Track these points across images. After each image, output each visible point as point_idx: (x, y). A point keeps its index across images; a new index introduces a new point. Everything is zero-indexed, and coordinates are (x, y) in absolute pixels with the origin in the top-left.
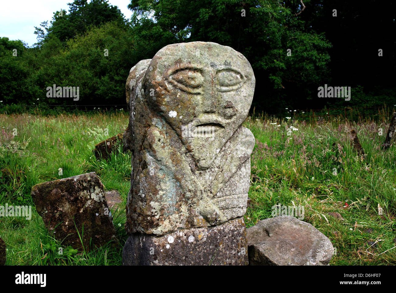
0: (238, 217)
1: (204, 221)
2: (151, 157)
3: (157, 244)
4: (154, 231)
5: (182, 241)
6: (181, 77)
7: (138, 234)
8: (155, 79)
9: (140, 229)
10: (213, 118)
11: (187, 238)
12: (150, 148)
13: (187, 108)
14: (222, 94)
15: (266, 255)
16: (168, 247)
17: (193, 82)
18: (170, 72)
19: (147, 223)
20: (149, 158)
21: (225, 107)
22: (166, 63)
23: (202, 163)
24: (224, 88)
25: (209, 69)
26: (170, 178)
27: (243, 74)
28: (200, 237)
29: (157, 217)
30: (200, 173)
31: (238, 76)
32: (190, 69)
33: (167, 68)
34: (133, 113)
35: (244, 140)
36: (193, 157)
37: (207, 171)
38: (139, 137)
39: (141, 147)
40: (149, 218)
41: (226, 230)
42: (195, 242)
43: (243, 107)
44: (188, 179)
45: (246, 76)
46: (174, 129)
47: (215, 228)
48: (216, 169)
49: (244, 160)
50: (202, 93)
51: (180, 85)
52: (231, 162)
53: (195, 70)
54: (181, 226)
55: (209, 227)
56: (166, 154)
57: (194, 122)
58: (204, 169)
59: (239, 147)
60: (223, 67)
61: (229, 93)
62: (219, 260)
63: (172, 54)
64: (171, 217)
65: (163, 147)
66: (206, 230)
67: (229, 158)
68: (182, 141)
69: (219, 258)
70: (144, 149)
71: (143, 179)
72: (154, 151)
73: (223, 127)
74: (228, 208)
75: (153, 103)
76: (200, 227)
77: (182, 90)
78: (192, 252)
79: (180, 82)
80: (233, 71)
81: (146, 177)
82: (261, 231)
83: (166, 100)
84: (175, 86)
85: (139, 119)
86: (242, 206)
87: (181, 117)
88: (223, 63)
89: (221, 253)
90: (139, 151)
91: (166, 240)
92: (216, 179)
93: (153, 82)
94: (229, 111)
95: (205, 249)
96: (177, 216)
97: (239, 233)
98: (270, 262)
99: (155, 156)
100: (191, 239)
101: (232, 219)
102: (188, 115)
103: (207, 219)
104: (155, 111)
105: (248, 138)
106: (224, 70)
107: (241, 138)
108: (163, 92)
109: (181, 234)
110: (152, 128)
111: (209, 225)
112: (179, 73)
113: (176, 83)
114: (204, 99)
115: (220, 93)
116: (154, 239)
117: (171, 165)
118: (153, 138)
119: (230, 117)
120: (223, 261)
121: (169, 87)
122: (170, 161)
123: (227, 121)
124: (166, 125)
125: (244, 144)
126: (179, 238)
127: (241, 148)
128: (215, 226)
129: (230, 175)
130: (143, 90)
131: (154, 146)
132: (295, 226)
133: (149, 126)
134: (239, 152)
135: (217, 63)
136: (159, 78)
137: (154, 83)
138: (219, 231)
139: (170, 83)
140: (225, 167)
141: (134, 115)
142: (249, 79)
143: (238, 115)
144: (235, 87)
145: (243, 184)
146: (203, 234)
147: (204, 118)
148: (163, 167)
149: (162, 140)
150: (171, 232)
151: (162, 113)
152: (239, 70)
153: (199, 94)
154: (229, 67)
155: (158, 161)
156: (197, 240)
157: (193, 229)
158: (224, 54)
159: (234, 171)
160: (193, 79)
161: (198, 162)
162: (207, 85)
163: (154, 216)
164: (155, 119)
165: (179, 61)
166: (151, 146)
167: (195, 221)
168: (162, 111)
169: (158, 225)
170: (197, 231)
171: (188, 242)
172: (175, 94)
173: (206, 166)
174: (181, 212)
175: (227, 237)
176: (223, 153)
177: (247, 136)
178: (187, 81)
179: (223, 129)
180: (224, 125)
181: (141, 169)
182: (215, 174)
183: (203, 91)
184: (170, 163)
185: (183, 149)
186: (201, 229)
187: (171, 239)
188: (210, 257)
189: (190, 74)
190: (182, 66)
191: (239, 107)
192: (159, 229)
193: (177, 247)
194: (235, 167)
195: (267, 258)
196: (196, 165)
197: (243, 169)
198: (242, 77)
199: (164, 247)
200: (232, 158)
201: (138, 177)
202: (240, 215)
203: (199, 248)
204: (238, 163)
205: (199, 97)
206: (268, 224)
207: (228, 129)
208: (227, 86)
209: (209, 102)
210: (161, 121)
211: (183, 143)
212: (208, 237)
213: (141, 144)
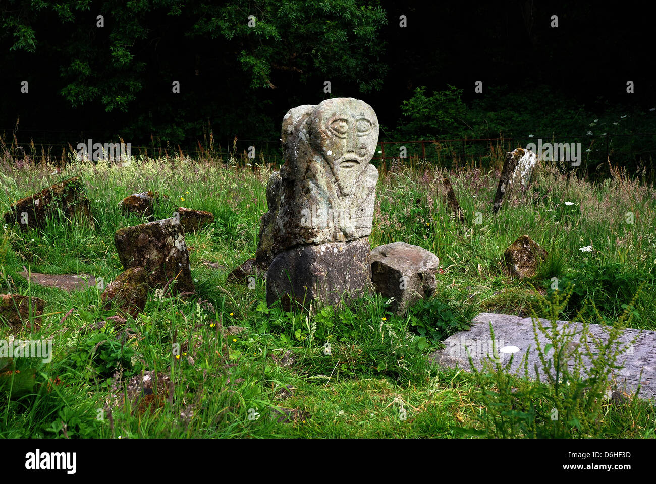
0: (366, 236)
1: (343, 237)
2: (314, 185)
3: (315, 250)
4: (315, 240)
5: (330, 251)
6: (336, 126)
7: (298, 245)
8: (321, 128)
9: (302, 240)
10: (353, 156)
11: (333, 249)
12: (314, 178)
13: (338, 148)
14: (359, 138)
15: (388, 265)
16: (322, 253)
17: (342, 130)
18: (330, 122)
19: (308, 234)
20: (311, 185)
21: (361, 148)
22: (327, 116)
23: (345, 191)
24: (360, 134)
25: (351, 119)
26: (325, 200)
27: (372, 122)
28: (341, 249)
29: (316, 230)
30: (343, 198)
31: (369, 124)
32: (340, 120)
33: (328, 120)
34: (297, 152)
35: (371, 174)
36: (339, 185)
37: (347, 197)
38: (303, 170)
39: (304, 177)
40: (310, 230)
41: (358, 246)
42: (338, 253)
43: (372, 148)
44: (336, 202)
45: (373, 124)
46: (328, 164)
47: (350, 243)
48: (353, 196)
49: (371, 189)
50: (347, 137)
51: (335, 132)
52: (363, 191)
53: (344, 120)
54: (329, 238)
55: (346, 242)
56: (324, 182)
57: (341, 159)
58: (345, 195)
59: (368, 179)
60: (360, 117)
61: (363, 137)
62: (353, 269)
63: (331, 110)
64: (323, 231)
65: (322, 177)
66: (345, 244)
67: (361, 188)
68: (333, 173)
69: (353, 267)
70: (307, 178)
71: (306, 201)
72: (317, 180)
73: (359, 163)
74: (359, 228)
75: (316, 145)
76: (340, 242)
77: (336, 136)
78: (336, 260)
79: (335, 129)
80: (366, 120)
81: (309, 199)
82: (378, 254)
83: (327, 142)
84: (332, 133)
85: (303, 156)
86: (369, 227)
87: (334, 155)
88: (359, 114)
89: (354, 264)
90: (302, 181)
91: (320, 248)
92: (352, 204)
93: (319, 130)
94: (363, 151)
95: (345, 259)
96: (328, 230)
97: (366, 250)
98: (393, 269)
99: (317, 184)
100: (335, 250)
101: (362, 237)
102: (338, 153)
103: (346, 235)
104: (317, 150)
105: (374, 172)
106: (360, 119)
107: (369, 172)
108: (326, 137)
109: (329, 245)
110: (314, 163)
111: (346, 240)
112: (334, 123)
113: (333, 131)
114: (348, 142)
115: (357, 137)
116: (314, 247)
117: (326, 191)
118: (317, 170)
119: (364, 156)
120: (356, 271)
121: (329, 133)
122: (326, 187)
123: (362, 159)
124: (324, 161)
125: (371, 176)
126: (327, 248)
127: (369, 180)
128: (350, 241)
129: (362, 201)
130: (308, 135)
131: (317, 176)
132: (406, 248)
133: (311, 161)
134: (368, 184)
135: (355, 114)
136: (323, 127)
137: (321, 131)
138: (353, 245)
139: (330, 130)
140: (359, 195)
141: (298, 154)
142: (375, 126)
143: (369, 154)
144: (367, 133)
145: (371, 209)
146: (343, 247)
147: (348, 156)
148: (322, 192)
149: (322, 172)
150: (324, 242)
151: (322, 152)
152: (369, 119)
153: (345, 138)
154: (364, 117)
155: (319, 187)
156: (339, 251)
157: (335, 243)
158: (359, 107)
159: (364, 198)
160: (342, 127)
161: (342, 190)
162: (350, 131)
163: (314, 229)
164: (316, 156)
165: (334, 115)
166: (314, 176)
167: (338, 236)
168: (323, 151)
169: (316, 236)
170: (339, 244)
171: (333, 252)
172: (332, 139)
173: (347, 193)
174: (330, 227)
175: (358, 252)
176: (357, 183)
177: (373, 171)
178: (340, 129)
179: (359, 165)
180: (360, 162)
181: (303, 194)
182: (352, 199)
183: (347, 136)
184: (326, 189)
185: (333, 179)
186: (341, 243)
187: (323, 248)
188: (348, 266)
189: (341, 123)
190: (337, 117)
191: (369, 148)
192: (318, 238)
193: (327, 254)
194: (365, 195)
195: (389, 267)
196: (340, 192)
197: (370, 197)
198: (371, 124)
199: (320, 253)
200: (363, 187)
201: (301, 200)
202: (368, 234)
203: (340, 257)
204: (367, 192)
205: (344, 141)
206: (383, 249)
207: (361, 165)
208: (362, 132)
209: (352, 144)
210: (321, 158)
211: (334, 175)
212: (346, 250)
213: (304, 175)
